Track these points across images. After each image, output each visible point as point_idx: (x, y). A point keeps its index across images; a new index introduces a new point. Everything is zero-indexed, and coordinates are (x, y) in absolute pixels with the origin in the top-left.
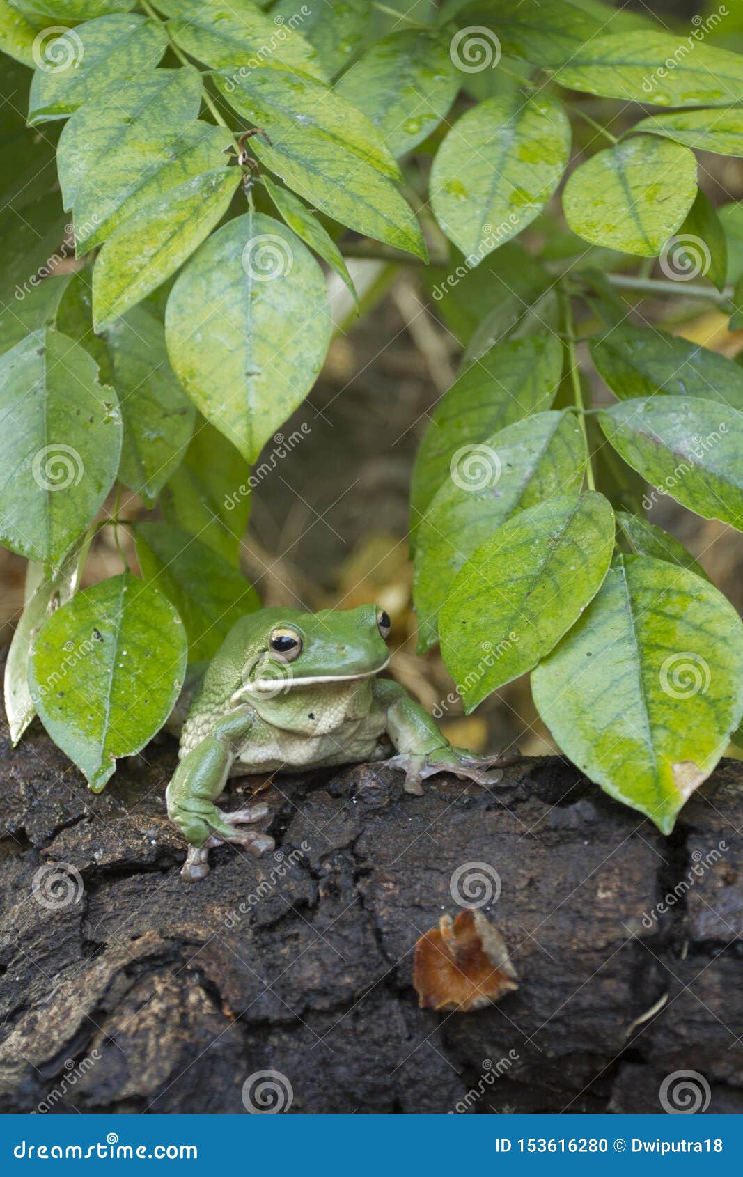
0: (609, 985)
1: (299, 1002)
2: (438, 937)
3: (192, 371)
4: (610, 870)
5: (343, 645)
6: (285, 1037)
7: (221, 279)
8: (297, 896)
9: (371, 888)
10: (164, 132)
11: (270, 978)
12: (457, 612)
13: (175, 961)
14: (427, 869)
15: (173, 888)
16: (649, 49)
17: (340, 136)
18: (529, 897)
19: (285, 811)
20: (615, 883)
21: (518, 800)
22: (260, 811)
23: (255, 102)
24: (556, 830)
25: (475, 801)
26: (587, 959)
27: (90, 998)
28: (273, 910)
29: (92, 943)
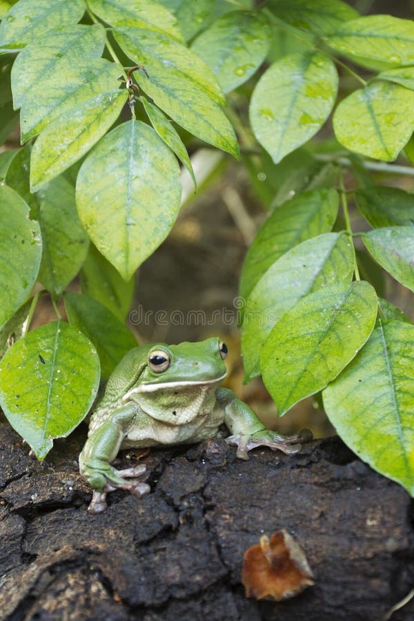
0: (375, 583)
1: (165, 592)
2: (259, 550)
3: (91, 220)
4: (375, 507)
5: (197, 362)
6: (155, 616)
7: (113, 162)
8: (165, 523)
9: (214, 518)
10: (80, 65)
11: (146, 576)
12: (273, 352)
13: (82, 565)
14: (252, 506)
15: (83, 518)
16: (388, 27)
17: (190, 75)
18: (321, 524)
19: (157, 470)
20: (379, 515)
21: (311, 463)
22: (141, 470)
23: (138, 50)
24: (338, 480)
25: (283, 463)
26: (361, 566)
27: (26, 588)
28: (149, 532)
29: (28, 554)
